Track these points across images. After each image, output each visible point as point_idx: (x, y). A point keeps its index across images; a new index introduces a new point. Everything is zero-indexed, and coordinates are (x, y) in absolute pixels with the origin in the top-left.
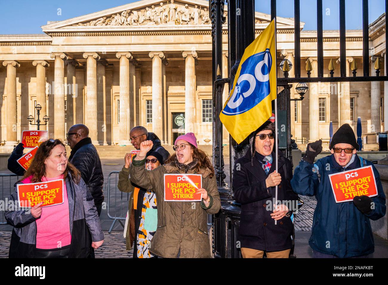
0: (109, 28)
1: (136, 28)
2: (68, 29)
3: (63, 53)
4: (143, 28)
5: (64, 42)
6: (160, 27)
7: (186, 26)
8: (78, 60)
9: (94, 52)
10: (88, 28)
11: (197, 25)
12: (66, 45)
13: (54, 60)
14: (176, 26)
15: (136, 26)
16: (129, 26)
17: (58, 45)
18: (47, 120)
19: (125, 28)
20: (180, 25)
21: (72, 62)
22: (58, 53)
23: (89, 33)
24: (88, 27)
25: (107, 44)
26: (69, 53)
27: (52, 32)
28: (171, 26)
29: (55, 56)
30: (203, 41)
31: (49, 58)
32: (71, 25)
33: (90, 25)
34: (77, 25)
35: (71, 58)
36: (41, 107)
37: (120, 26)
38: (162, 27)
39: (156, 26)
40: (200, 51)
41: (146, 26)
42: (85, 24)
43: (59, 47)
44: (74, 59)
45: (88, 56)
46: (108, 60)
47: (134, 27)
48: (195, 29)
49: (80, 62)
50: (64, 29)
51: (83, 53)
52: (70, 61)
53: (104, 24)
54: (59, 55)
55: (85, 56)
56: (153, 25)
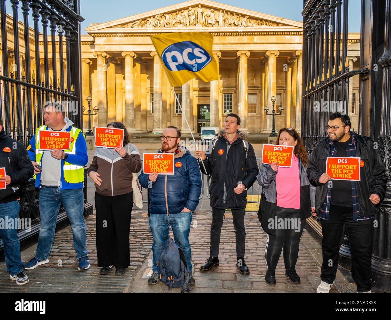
0: (143, 30)
1: (168, 30)
2: (108, 30)
3: (105, 51)
4: (174, 30)
5: (105, 42)
6: (189, 29)
7: (212, 28)
8: (117, 58)
9: (131, 51)
10: (126, 30)
11: (221, 28)
12: (107, 45)
13: (97, 58)
14: (203, 28)
15: (168, 29)
16: (161, 28)
17: (100, 45)
18: (97, 110)
19: (158, 30)
20: (207, 28)
21: (111, 60)
22: (100, 52)
23: (127, 35)
24: (126, 28)
25: (143, 44)
26: (109, 52)
27: (94, 33)
28: (198, 28)
29: (98, 55)
30: (226, 42)
31: (92, 56)
32: (111, 27)
33: (128, 27)
34: (116, 27)
35: (111, 57)
36: (87, 99)
37: (154, 28)
38: (191, 29)
39: (185, 28)
40: (223, 51)
41: (177, 28)
42: (123, 26)
43: (101, 46)
44: (113, 58)
45: (126, 54)
46: (143, 58)
47: (166, 29)
48: (220, 31)
49: (118, 60)
50: (105, 30)
51: (121, 52)
52: (110, 59)
53: (140, 27)
54: (101, 54)
55: (123, 54)
56: (183, 27)
